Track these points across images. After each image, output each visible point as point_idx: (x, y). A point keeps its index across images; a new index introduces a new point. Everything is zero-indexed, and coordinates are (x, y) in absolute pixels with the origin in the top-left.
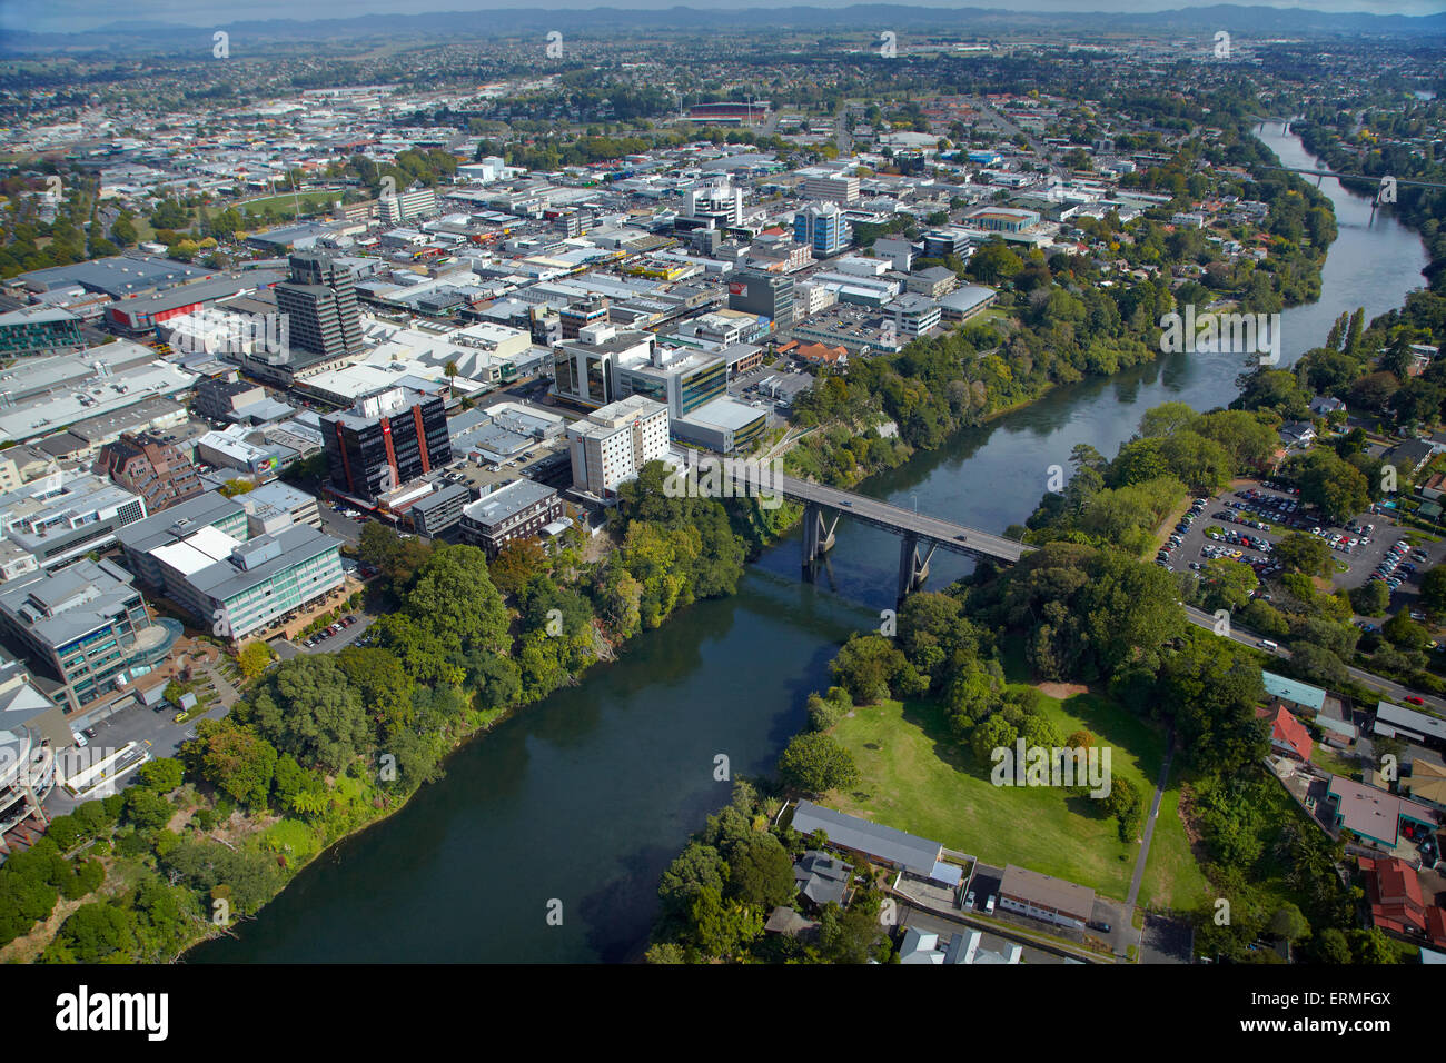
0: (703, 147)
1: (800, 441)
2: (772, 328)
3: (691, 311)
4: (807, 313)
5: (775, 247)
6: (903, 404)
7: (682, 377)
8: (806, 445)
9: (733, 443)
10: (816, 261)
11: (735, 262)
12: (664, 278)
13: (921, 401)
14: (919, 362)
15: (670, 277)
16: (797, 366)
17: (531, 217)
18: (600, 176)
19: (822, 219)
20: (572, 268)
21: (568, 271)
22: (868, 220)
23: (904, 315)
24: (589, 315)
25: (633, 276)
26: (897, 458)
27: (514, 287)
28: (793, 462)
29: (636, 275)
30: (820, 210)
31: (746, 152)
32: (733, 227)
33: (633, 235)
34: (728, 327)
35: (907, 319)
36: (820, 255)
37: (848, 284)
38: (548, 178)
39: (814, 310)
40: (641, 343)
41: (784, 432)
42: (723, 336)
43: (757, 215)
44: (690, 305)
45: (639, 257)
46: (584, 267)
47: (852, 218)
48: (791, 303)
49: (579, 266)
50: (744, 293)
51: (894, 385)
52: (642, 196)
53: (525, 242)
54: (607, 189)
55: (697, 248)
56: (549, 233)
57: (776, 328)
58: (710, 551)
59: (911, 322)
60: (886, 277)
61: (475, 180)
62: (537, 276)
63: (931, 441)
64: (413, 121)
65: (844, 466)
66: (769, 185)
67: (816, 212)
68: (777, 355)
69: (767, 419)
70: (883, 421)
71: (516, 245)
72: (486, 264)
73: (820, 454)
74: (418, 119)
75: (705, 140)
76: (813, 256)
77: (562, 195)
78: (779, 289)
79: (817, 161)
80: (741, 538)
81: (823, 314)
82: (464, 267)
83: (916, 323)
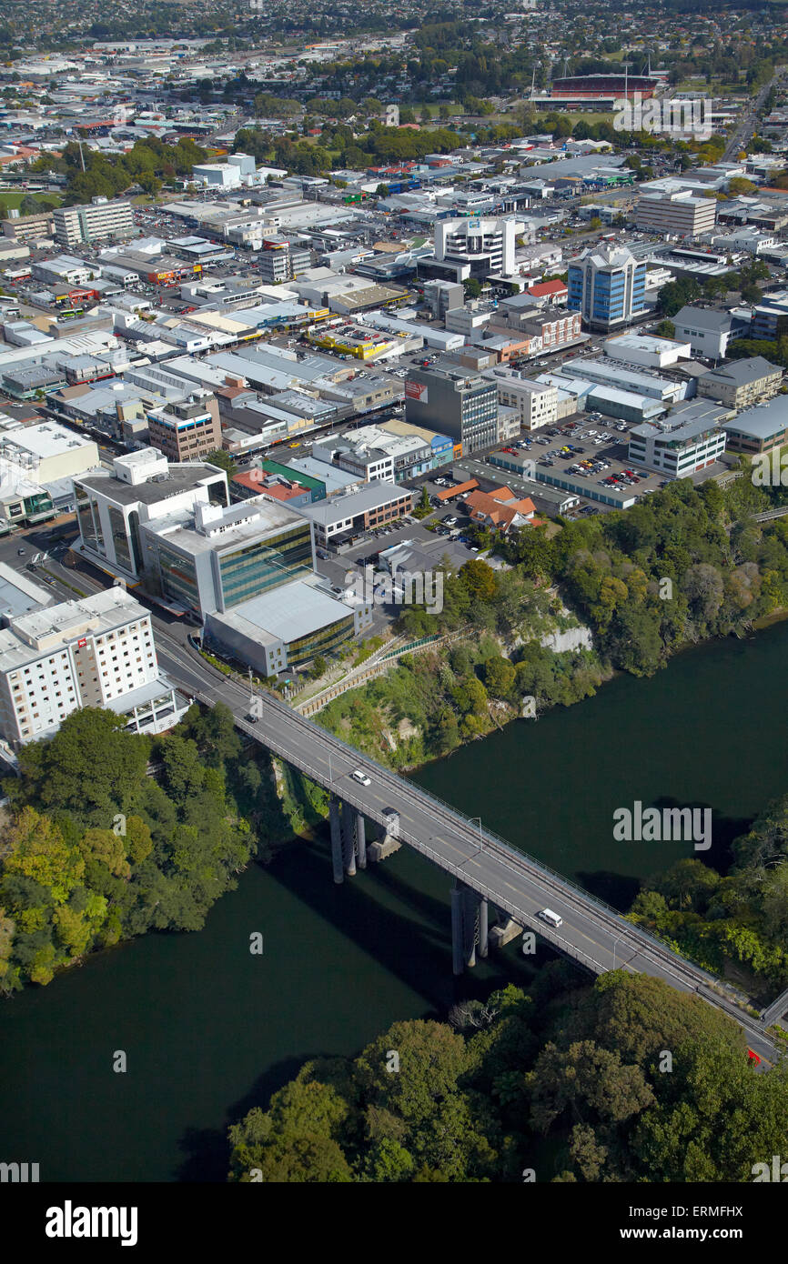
0: (536, 143)
1: (400, 661)
2: (458, 453)
3: (360, 415)
4: (524, 428)
5: (524, 317)
6: (598, 602)
7: (220, 554)
8: (410, 668)
9: (285, 661)
10: (585, 337)
11: (467, 335)
12: (359, 356)
13: (632, 597)
14: (649, 530)
15: (367, 355)
16: (457, 525)
17: (247, 248)
18: (371, 187)
19: (605, 274)
20: (240, 334)
21: (235, 338)
22: (705, 269)
23: (658, 444)
24: (181, 424)
25: (320, 350)
26: (574, 690)
27: (146, 361)
28: (379, 695)
29: (324, 349)
30: (606, 258)
31: (593, 152)
32: (496, 277)
33: (350, 285)
34: (379, 452)
35: (663, 450)
36: (598, 328)
37: (609, 382)
38: (305, 187)
39: (537, 423)
40: (198, 486)
41: (377, 643)
42: (364, 468)
43: (546, 256)
44: (361, 407)
45: (340, 320)
46: (260, 332)
47: (680, 265)
48: (494, 415)
49: (253, 331)
50: (424, 397)
51: (589, 571)
52: (411, 220)
53: (205, 288)
54: (374, 207)
55: (430, 309)
56: (243, 276)
57: (465, 452)
58: (164, 857)
59: (667, 456)
60: (671, 374)
61: (212, 186)
62: (185, 346)
63: (643, 662)
64: (193, 93)
65: (465, 706)
66: (591, 207)
67: (598, 262)
68: (437, 502)
69: (357, 621)
70: (564, 626)
71: (193, 292)
72: (131, 321)
73: (432, 683)
74: (202, 92)
75: (545, 133)
76: (585, 328)
77: (303, 216)
78: (469, 396)
79: (685, 167)
80: (247, 827)
81: (548, 431)
82: (101, 323)
83: (674, 458)
